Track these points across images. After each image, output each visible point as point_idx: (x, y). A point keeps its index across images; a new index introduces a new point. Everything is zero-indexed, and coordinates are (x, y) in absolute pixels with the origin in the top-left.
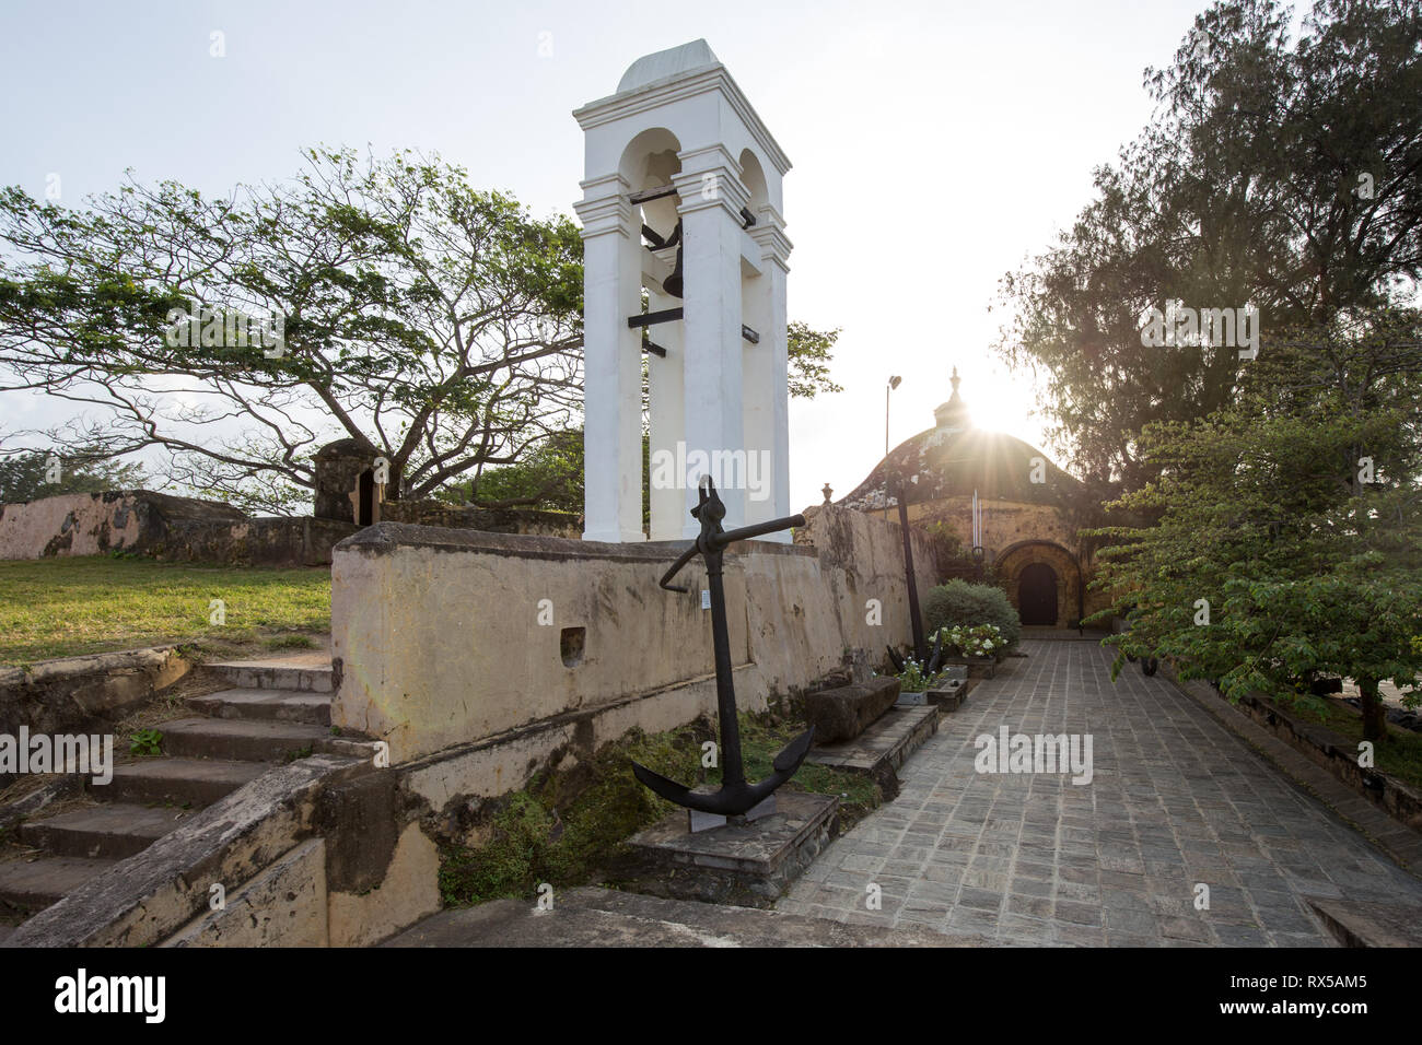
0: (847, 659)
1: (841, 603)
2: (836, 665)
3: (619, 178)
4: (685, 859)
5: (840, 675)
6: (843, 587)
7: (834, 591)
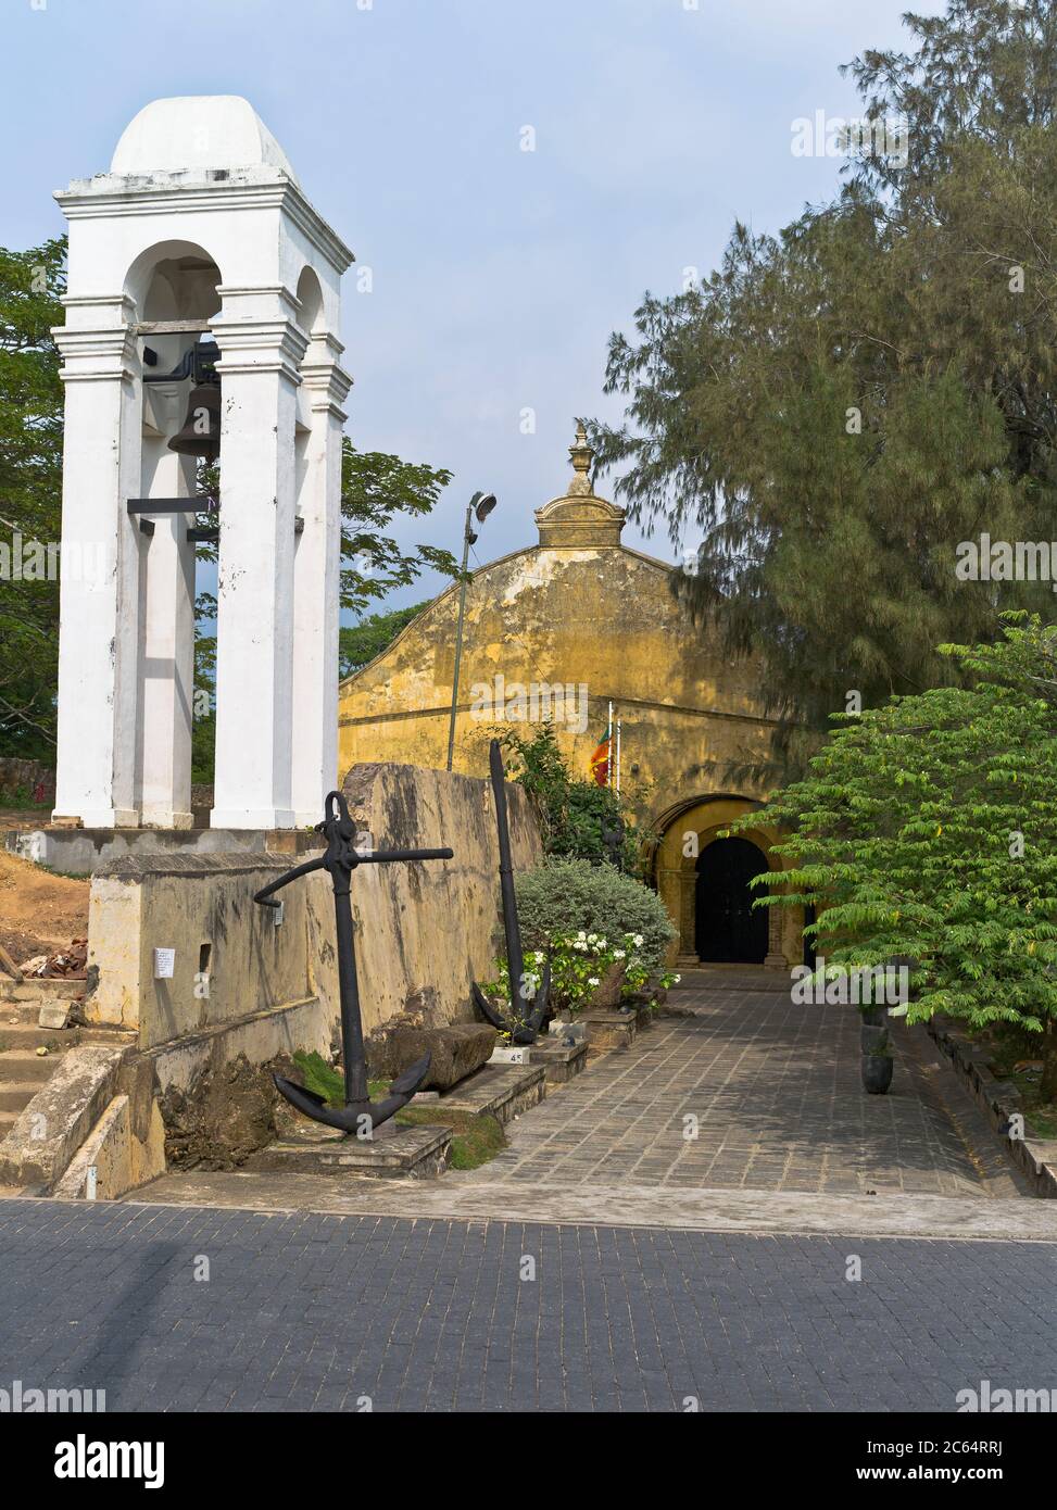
0: (412, 1002)
1: (402, 916)
2: (399, 1009)
3: (125, 303)
4: (330, 1161)
5: (408, 1023)
6: (404, 891)
7: (394, 898)
